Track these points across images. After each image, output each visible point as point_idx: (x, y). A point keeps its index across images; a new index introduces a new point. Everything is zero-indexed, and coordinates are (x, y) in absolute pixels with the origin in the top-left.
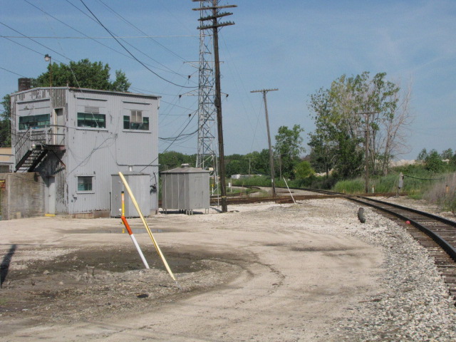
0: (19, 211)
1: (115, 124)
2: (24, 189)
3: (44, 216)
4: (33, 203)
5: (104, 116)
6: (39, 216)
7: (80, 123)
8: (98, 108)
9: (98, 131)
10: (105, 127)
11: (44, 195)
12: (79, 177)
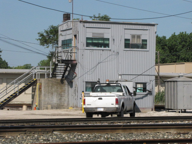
0: (50, 104)
1: (117, 45)
2: (54, 89)
3: (68, 108)
4: (60, 99)
5: (108, 39)
6: (64, 108)
7: (88, 45)
8: (103, 34)
9: (103, 50)
10: (109, 47)
11: (68, 95)
12: (86, 82)
